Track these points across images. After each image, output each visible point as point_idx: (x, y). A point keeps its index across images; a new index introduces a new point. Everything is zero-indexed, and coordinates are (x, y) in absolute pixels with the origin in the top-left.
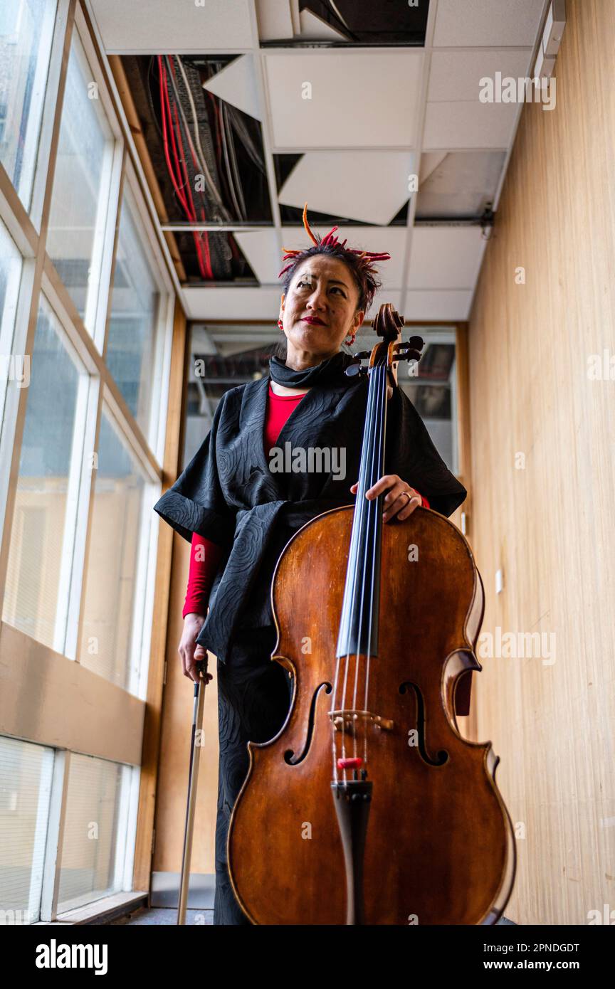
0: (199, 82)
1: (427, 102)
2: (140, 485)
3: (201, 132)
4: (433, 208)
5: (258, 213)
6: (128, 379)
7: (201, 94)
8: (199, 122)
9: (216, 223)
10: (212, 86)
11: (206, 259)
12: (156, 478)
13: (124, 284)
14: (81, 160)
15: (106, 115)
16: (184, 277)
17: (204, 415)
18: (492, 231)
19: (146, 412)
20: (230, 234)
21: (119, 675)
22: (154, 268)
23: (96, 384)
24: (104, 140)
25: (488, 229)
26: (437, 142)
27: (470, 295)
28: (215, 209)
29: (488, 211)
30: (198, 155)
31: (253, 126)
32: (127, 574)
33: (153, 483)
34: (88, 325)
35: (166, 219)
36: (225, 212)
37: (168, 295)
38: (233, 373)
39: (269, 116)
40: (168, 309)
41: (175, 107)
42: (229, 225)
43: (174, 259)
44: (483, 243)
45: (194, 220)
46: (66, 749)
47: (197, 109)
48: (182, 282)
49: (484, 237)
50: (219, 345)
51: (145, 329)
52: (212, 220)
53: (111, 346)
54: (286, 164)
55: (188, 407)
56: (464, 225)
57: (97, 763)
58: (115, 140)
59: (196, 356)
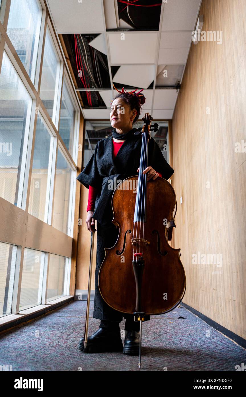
0: (87, 43)
1: (159, 49)
2: (70, 171)
3: (88, 59)
4: (161, 83)
5: (107, 85)
6: (66, 138)
7: (88, 47)
8: (87, 56)
9: (93, 88)
10: (92, 44)
11: (90, 100)
12: (75, 169)
13: (64, 108)
14: (50, 68)
15: (58, 53)
16: (83, 105)
17: (90, 150)
18: (180, 91)
19: (72, 149)
20: (98, 92)
21: (64, 230)
22: (74, 103)
23: (56, 139)
24: (57, 61)
25: (178, 90)
26: (162, 62)
27: (173, 111)
28: (93, 84)
29: (178, 84)
30: (87, 66)
31: (105, 57)
32: (66, 199)
33: (74, 170)
34: (53, 121)
35: (77, 87)
36: (96, 85)
37: (78, 111)
38: (99, 136)
39: (109, 53)
40: (78, 116)
41: (80, 51)
42: (97, 89)
43: (80, 100)
44: (177, 94)
45: (86, 88)
46: (48, 252)
47: (86, 52)
48: (82, 107)
49: (177, 92)
50: (94, 127)
51: (71, 122)
52: (92, 87)
53: (61, 128)
54: (115, 69)
55: (85, 147)
56: (172, 89)
57: (58, 257)
58: (61, 62)
59: (87, 131)
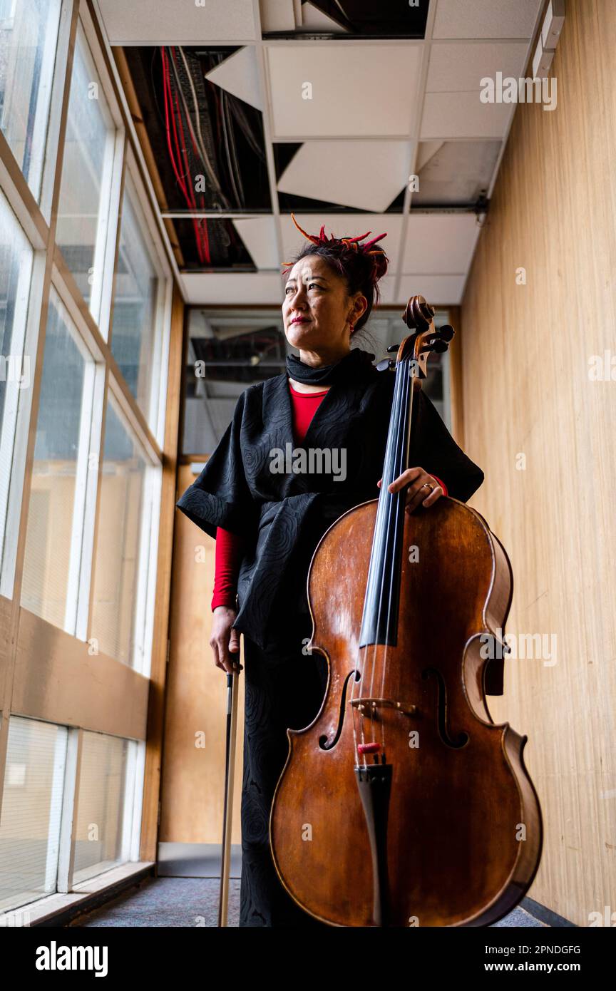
0: (201, 72)
1: (425, 93)
2: (140, 469)
3: (201, 121)
4: (433, 195)
5: (257, 201)
6: (130, 363)
7: (202, 84)
8: (200, 111)
9: (215, 210)
10: (213, 76)
11: (204, 245)
12: (157, 460)
13: (124, 271)
14: (83, 148)
15: (108, 104)
16: (182, 262)
17: (199, 397)
18: (486, 218)
19: (146, 396)
20: (229, 221)
21: (123, 654)
22: (154, 259)
23: (101, 371)
24: (105, 129)
25: (482, 216)
26: (435, 131)
27: (463, 280)
28: (214, 197)
29: (482, 198)
30: (200, 146)
31: (254, 117)
32: (129, 555)
33: (154, 465)
34: (94, 311)
35: (166, 207)
36: (224, 199)
37: (166, 280)
38: (229, 356)
39: (270, 106)
40: (166, 293)
41: (177, 96)
42: (227, 213)
43: (173, 246)
44: (476, 230)
45: (193, 208)
46: (78, 728)
47: (198, 99)
48: (181, 268)
49: (479, 223)
50: (215, 329)
51: (144, 314)
52: (211, 207)
53: (115, 331)
54: (286, 152)
55: (187, 388)
56: (459, 212)
57: (104, 738)
58: (116, 129)
59: (195, 341)
